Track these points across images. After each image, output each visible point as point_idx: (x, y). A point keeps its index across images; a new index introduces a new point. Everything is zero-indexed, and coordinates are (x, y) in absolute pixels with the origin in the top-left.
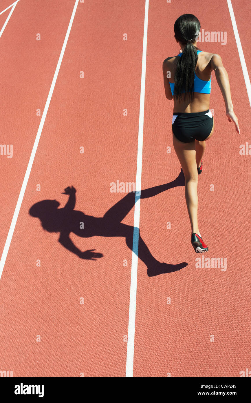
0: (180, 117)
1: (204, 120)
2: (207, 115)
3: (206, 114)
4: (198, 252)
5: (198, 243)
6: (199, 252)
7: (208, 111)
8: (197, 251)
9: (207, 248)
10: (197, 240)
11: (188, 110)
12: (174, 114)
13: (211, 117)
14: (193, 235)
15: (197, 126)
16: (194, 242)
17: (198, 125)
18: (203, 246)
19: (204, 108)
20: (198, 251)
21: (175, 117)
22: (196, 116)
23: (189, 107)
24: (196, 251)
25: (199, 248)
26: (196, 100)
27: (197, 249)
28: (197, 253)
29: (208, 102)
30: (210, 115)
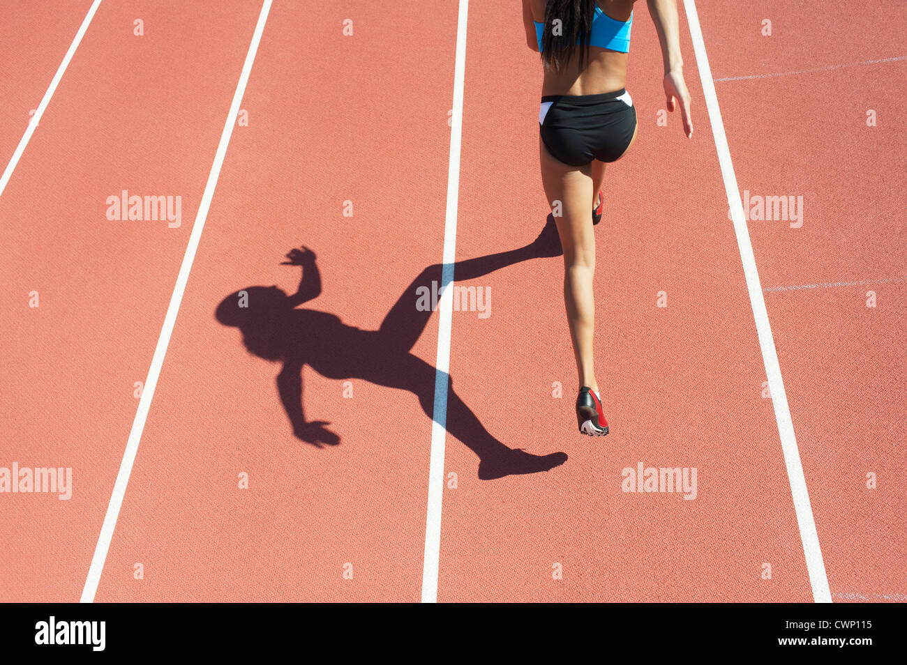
0: (558, 105)
1: (616, 111)
2: (621, 101)
3: (618, 98)
4: (585, 432)
5: (592, 410)
6: (587, 434)
7: (621, 92)
8: (583, 430)
9: (608, 428)
10: (589, 403)
11: (577, 89)
12: (544, 100)
13: (631, 106)
14: (583, 391)
15: (598, 125)
16: (583, 407)
17: (602, 125)
18: (599, 421)
19: (612, 84)
20: (585, 429)
21: (546, 107)
22: (598, 102)
23: (578, 83)
24: (580, 429)
25: (589, 425)
26: (595, 65)
27: (584, 425)
28: (582, 432)
29: (621, 72)
30: (626, 99)
